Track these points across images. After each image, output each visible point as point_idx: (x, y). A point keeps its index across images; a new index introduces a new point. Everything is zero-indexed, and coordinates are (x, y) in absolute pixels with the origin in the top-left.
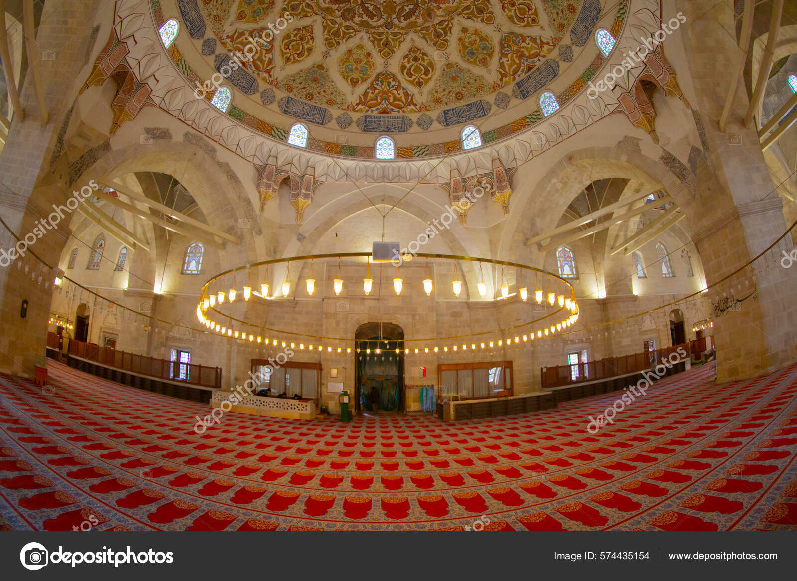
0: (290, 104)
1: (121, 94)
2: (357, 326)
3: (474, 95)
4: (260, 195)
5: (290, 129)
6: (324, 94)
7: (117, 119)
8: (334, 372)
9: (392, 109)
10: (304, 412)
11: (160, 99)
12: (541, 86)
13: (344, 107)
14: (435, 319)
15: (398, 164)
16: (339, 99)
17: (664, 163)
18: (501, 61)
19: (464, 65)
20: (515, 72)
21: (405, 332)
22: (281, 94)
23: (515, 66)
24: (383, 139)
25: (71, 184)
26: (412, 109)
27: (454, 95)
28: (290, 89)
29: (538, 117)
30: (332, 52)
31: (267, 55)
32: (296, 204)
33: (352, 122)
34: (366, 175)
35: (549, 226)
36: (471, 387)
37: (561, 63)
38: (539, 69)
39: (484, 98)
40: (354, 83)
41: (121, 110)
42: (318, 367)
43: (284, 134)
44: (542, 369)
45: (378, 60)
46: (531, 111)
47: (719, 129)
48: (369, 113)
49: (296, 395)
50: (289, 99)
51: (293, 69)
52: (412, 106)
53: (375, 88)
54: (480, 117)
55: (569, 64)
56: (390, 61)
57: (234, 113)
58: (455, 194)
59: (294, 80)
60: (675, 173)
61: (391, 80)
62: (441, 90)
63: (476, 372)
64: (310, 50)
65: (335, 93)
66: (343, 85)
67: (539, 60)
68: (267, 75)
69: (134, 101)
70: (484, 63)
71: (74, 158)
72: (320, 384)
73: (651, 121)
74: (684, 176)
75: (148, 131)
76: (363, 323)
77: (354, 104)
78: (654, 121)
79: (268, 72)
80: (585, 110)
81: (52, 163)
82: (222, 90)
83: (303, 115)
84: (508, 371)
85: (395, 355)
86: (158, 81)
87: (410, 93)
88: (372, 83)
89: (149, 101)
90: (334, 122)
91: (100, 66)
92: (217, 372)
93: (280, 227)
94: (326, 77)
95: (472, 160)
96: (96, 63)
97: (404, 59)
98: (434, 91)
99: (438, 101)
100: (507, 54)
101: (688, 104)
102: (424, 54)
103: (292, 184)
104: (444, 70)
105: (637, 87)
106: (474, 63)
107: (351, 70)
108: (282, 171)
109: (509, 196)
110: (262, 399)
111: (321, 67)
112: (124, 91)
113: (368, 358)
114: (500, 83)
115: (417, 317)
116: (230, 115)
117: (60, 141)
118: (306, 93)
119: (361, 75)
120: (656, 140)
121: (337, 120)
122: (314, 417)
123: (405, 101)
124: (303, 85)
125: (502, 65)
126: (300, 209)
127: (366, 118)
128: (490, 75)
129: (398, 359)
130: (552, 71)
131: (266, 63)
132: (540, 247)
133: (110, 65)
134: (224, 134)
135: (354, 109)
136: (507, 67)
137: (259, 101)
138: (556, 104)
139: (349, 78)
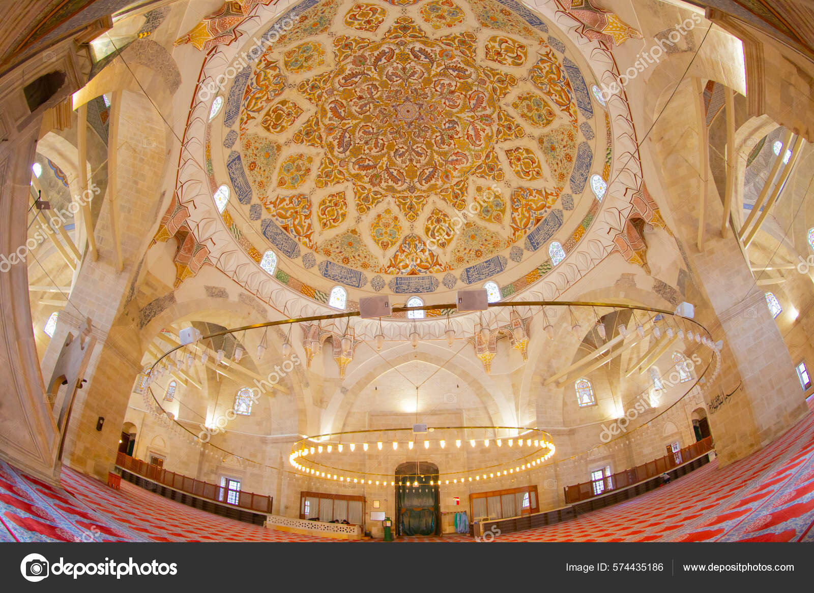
0: (329, 268)
1: (182, 252)
2: (397, 466)
3: (492, 252)
4: (307, 353)
5: (330, 292)
6: (358, 258)
7: (181, 275)
8: (377, 504)
9: (420, 271)
10: (352, 533)
11: (217, 260)
12: (549, 236)
13: (376, 270)
14: (466, 456)
15: (427, 322)
16: (372, 263)
17: (657, 291)
18: (513, 216)
19: (481, 223)
20: (526, 226)
21: (439, 469)
22: (320, 258)
23: (525, 219)
24: (413, 300)
25: (142, 327)
26: (438, 269)
27: (474, 253)
28: (328, 253)
29: (548, 267)
30: (364, 217)
31: (306, 220)
32: (339, 361)
33: (385, 284)
34: (400, 334)
35: (564, 365)
36: (499, 510)
37: (565, 212)
38: (546, 220)
39: (500, 254)
40: (385, 246)
41: (184, 267)
42: (362, 499)
43: (325, 297)
44: (565, 488)
45: (404, 223)
46: (541, 262)
47: (698, 251)
48: (400, 275)
49: (345, 521)
50: (328, 263)
51: (330, 234)
52: (438, 267)
53: (404, 251)
54: (498, 272)
55: (572, 211)
56: (415, 224)
57: (281, 276)
58: (480, 347)
59: (331, 245)
60: (666, 299)
61: (417, 242)
62: (462, 249)
63: (504, 497)
64: (344, 215)
65: (368, 257)
66: (375, 249)
67: (546, 211)
68: (307, 240)
69: (194, 261)
70: (498, 219)
71: (143, 304)
72: (364, 513)
73: (642, 256)
74: (674, 299)
75: (208, 288)
76: (401, 463)
77: (386, 268)
78: (645, 255)
79: (308, 236)
80: (588, 256)
81: (126, 306)
82: (269, 254)
83: (341, 278)
84: (533, 494)
85: (430, 488)
86: (215, 244)
87: (435, 254)
88: (401, 246)
89: (207, 262)
90: (369, 284)
91: (166, 226)
92: (269, 500)
93: (325, 380)
94: (360, 242)
95: (492, 314)
96: (162, 222)
97: (428, 221)
98: (456, 251)
99: (460, 260)
100: (517, 209)
101: (671, 234)
102: (445, 215)
103: (334, 343)
104: (464, 230)
105: (628, 226)
106: (489, 220)
107: (381, 234)
108: (326, 331)
109: (527, 343)
110: (314, 523)
111: (354, 232)
112: (185, 250)
113: (407, 491)
114: (513, 237)
115: (450, 456)
116: (277, 278)
117: (133, 288)
118: (342, 257)
119: (390, 238)
120: (649, 272)
121: (371, 282)
122: (360, 538)
123: (431, 263)
124: (339, 249)
125: (514, 220)
126: (342, 365)
127: (397, 280)
128: (504, 230)
129: (433, 490)
130: (557, 219)
131: (305, 228)
132: (558, 384)
133: (173, 227)
134: (273, 296)
135: (386, 272)
136: (518, 221)
137: (301, 264)
138: (562, 252)
139: (380, 242)
